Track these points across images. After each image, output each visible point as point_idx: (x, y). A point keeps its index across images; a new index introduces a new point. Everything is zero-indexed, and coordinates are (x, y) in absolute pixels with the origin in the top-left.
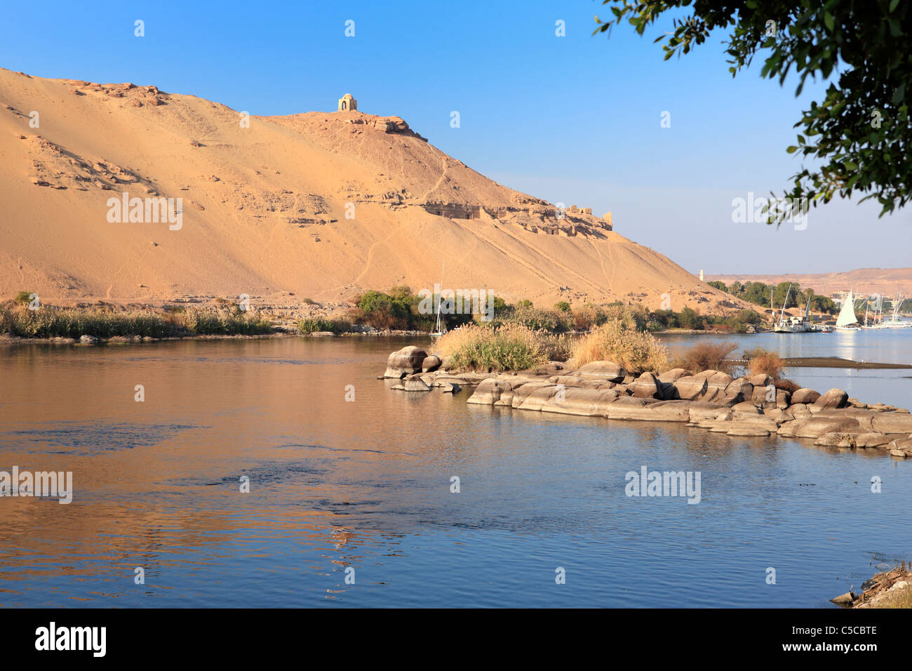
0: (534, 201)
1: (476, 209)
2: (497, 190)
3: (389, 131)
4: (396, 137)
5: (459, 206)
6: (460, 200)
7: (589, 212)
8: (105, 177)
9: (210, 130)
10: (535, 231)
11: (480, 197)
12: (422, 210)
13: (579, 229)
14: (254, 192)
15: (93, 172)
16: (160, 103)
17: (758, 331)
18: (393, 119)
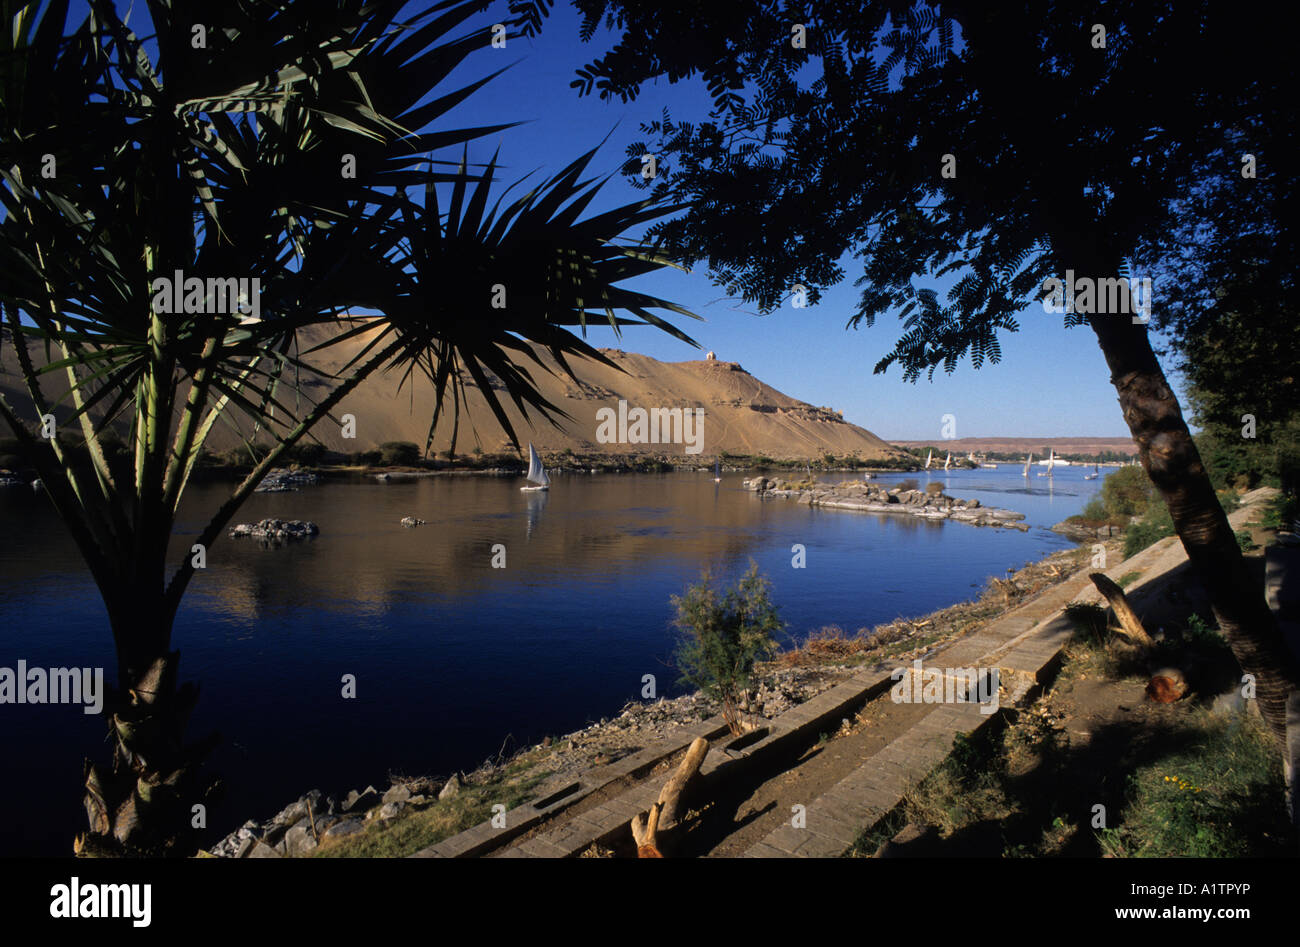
0: (805, 404)
1: (775, 408)
2: (785, 399)
3: (732, 370)
4: (736, 373)
5: (767, 407)
6: (768, 404)
7: (831, 409)
8: (599, 393)
9: (648, 372)
10: (805, 419)
11: (778, 402)
12: (749, 409)
13: (827, 418)
14: (668, 400)
15: (593, 391)
16: (622, 357)
17: (918, 470)
18: (734, 363)
